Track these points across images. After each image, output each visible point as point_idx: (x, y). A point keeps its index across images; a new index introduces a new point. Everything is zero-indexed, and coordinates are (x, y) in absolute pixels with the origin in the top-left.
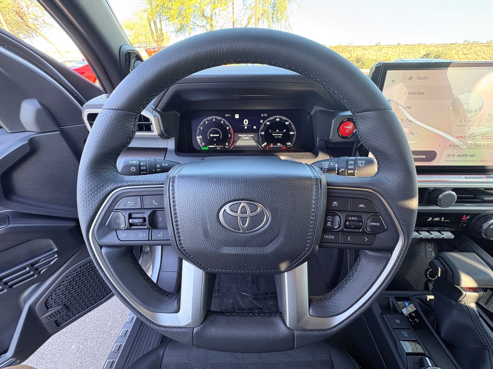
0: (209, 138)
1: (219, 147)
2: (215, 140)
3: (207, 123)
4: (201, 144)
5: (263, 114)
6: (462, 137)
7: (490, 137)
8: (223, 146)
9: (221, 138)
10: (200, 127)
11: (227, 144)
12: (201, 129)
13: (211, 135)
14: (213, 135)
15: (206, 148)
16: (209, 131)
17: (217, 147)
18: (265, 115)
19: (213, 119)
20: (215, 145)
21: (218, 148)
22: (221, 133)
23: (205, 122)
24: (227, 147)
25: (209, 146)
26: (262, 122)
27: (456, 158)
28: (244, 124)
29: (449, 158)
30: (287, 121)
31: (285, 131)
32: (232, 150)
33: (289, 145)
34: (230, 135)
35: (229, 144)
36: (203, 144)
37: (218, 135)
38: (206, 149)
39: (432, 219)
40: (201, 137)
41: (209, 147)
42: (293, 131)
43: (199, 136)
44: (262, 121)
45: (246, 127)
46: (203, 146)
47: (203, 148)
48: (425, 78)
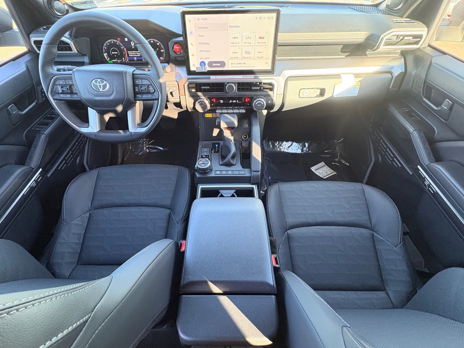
0: (111, 55)
1: (119, 61)
2: (115, 56)
3: (108, 44)
6: (235, 53)
7: (249, 53)
8: (121, 60)
9: (119, 55)
10: (105, 47)
11: (123, 59)
13: (113, 53)
14: (114, 53)
15: (111, 62)
16: (111, 50)
19: (111, 41)
20: (116, 59)
21: (118, 62)
22: (118, 51)
23: (107, 44)
24: (124, 61)
27: (236, 65)
28: (132, 45)
29: (233, 65)
30: (158, 43)
31: (158, 49)
33: (162, 59)
34: (124, 53)
35: (125, 58)
36: (109, 59)
37: (117, 53)
39: (232, 101)
40: (107, 54)
41: (113, 61)
42: (163, 49)
43: (105, 53)
45: (133, 47)
46: (109, 60)
47: (109, 62)
48: (205, 19)
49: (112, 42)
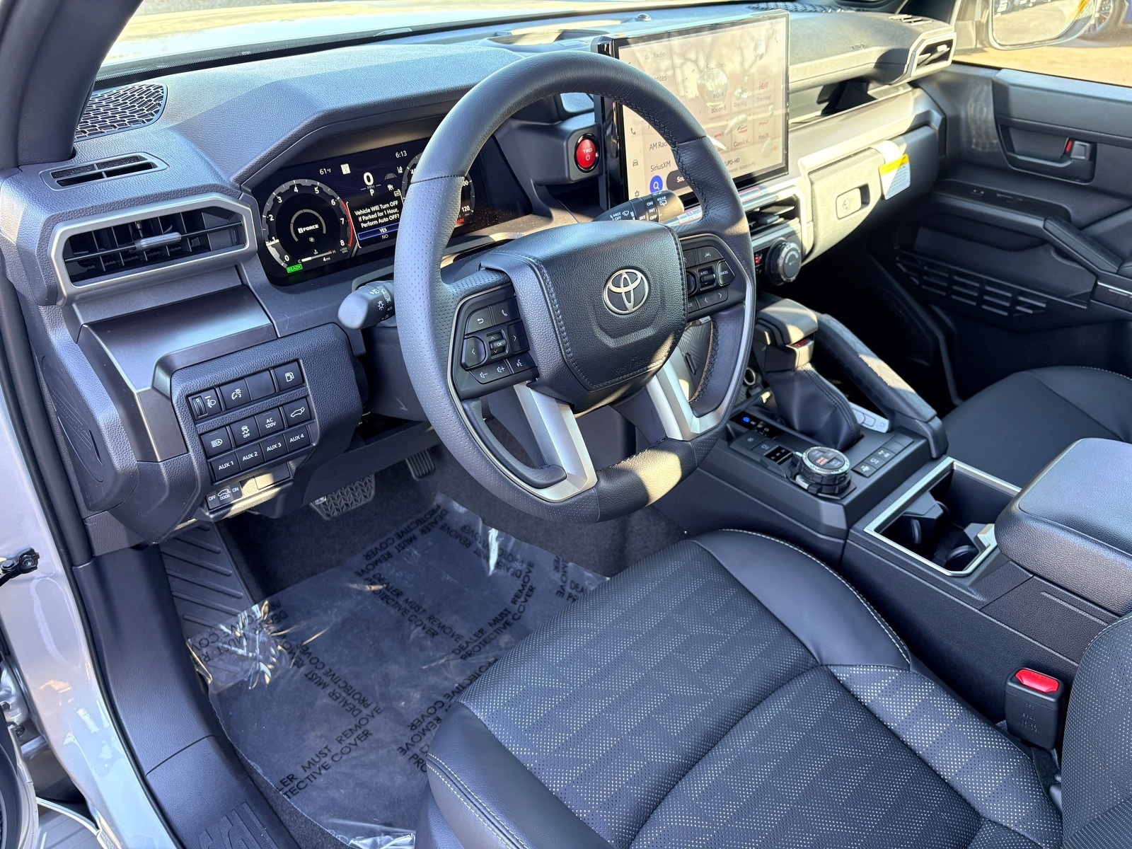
0: (296, 240)
1: (326, 257)
2: (312, 240)
3: (281, 201)
4: (282, 258)
5: (399, 152)
8: (334, 252)
9: (324, 232)
10: (268, 215)
11: (342, 243)
12: (272, 219)
13: (301, 230)
14: (304, 229)
15: (298, 267)
16: (293, 221)
17: (322, 257)
18: (404, 153)
19: (292, 187)
20: (316, 252)
21: (325, 260)
22: (321, 218)
23: (276, 200)
24: (344, 250)
25: (303, 260)
26: (401, 172)
28: (366, 186)
32: (358, 254)
33: (468, 212)
34: (343, 219)
35: (347, 241)
36: (287, 258)
37: (317, 226)
38: (297, 269)
40: (278, 241)
41: (302, 263)
43: (270, 240)
44: (401, 168)
45: (372, 192)
46: (289, 264)
47: (290, 270)
49: (296, 190)
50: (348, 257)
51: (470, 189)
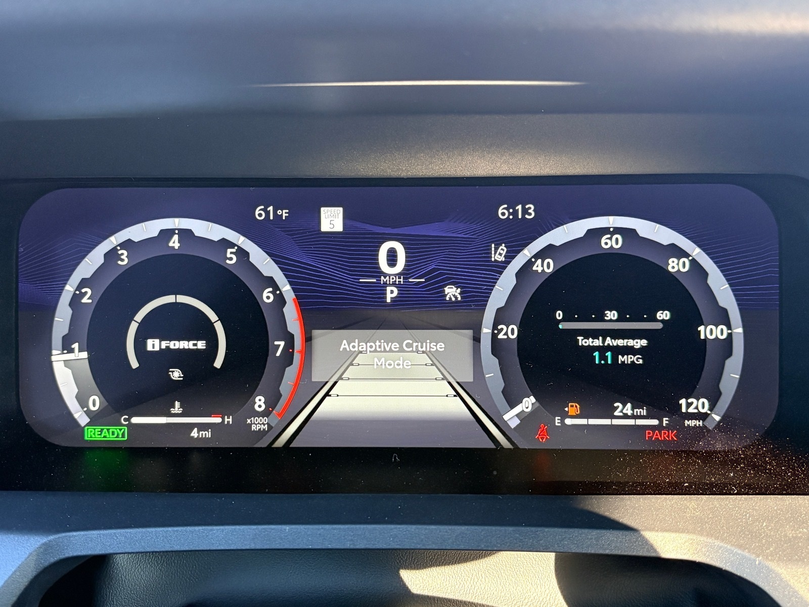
0: (135, 364)
1: (202, 427)
2: (176, 374)
3: (125, 262)
4: (82, 400)
5: (512, 205)
8: (229, 420)
9: (218, 363)
10: (79, 287)
11: (260, 403)
12: (85, 300)
13: (153, 345)
14: (164, 344)
15: (115, 434)
16: (140, 316)
17: (191, 426)
18: (525, 211)
19: (167, 234)
20: (177, 408)
21: (195, 433)
22: (219, 327)
23: (112, 255)
24: (258, 424)
25: (136, 420)
26: (502, 259)
28: (379, 273)
30: (679, 253)
31: (664, 315)
32: (294, 445)
34: (282, 343)
35: (271, 404)
36: (95, 402)
37: (201, 345)
38: (112, 438)
40: (85, 355)
41: (131, 426)
42: (723, 318)
43: (67, 347)
44: (503, 249)
45: (391, 293)
46: (96, 419)
47: (92, 434)
49: (175, 243)
50: (263, 443)
51: (729, 353)
